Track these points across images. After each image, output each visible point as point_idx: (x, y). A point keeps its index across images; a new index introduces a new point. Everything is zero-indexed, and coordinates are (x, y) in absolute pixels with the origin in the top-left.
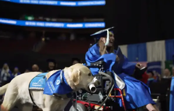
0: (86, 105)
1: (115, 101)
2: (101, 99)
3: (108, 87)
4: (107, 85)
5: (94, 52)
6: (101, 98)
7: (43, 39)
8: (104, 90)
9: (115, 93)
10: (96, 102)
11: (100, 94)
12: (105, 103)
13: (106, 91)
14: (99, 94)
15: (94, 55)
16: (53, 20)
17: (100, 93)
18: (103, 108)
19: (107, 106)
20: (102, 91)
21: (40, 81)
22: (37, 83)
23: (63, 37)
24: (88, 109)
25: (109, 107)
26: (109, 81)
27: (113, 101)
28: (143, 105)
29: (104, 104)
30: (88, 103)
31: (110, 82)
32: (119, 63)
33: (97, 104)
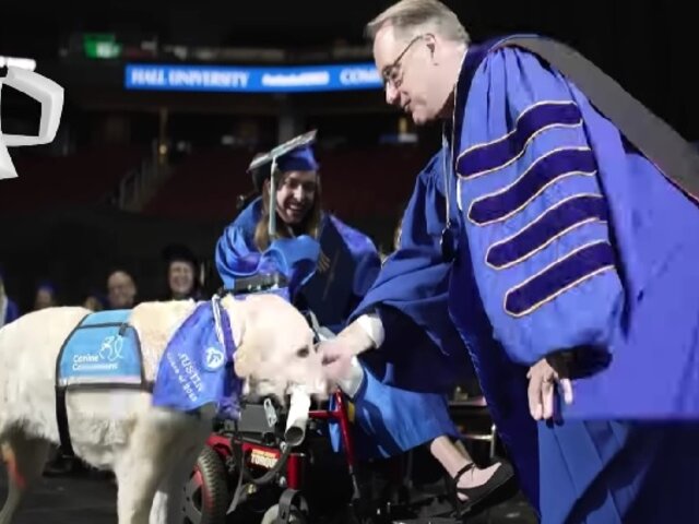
0: (223, 450)
1: (318, 431)
2: (272, 424)
6: (270, 419)
7: (163, 150)
10: (256, 435)
11: (267, 404)
14: (265, 403)
16: (205, 54)
18: (276, 460)
21: (107, 345)
22: (95, 358)
24: (227, 463)
25: (302, 455)
28: (418, 442)
30: (227, 442)
33: (259, 442)
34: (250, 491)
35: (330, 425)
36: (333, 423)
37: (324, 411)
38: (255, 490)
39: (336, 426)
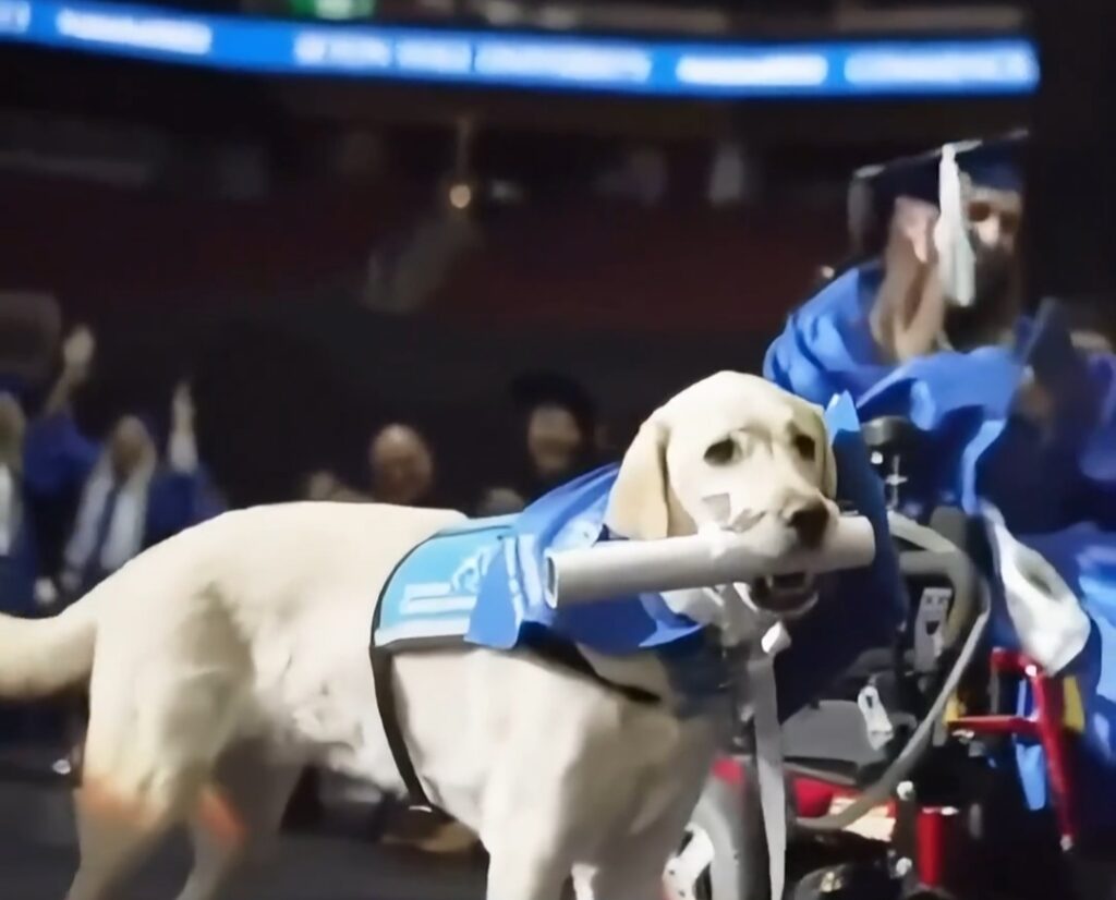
1: (992, 763)
2: (878, 743)
3: (939, 642)
4: (932, 628)
5: (829, 344)
6: (875, 733)
7: (460, 197)
8: (901, 665)
9: (994, 689)
11: (869, 700)
12: (908, 777)
13: (919, 675)
14: (861, 698)
15: (831, 367)
17: (870, 691)
18: (891, 822)
19: (929, 805)
20: (890, 676)
22: (444, 588)
23: (646, 176)
25: (948, 811)
26: (946, 592)
27: (981, 760)
29: (905, 788)
31: (951, 601)
32: (1047, 436)
33: (850, 781)
34: (827, 887)
35: (1020, 748)
36: (1028, 744)
37: (1006, 718)
38: (838, 885)
39: (1036, 751)
